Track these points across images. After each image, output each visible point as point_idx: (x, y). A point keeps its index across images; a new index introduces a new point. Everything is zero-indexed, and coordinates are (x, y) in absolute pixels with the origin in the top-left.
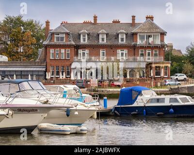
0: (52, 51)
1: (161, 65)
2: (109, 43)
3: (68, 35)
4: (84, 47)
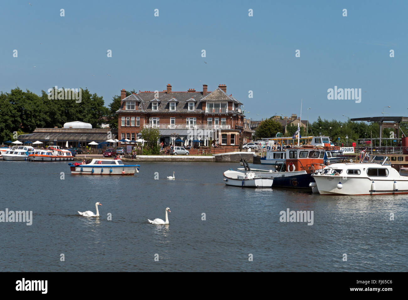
0: (123, 119)
1: (228, 133)
2: (179, 111)
3: (138, 103)
4: (155, 115)
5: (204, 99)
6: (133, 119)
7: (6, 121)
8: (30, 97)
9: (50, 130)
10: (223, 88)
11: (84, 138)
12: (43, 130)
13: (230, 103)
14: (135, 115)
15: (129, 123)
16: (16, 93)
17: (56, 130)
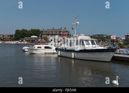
2: (55, 33)
3: (46, 32)
4: (50, 34)
5: (61, 31)
6: (45, 35)
7: (20, 36)
8: (26, 31)
9: (28, 38)
10: (65, 28)
11: (35, 39)
12: (26, 38)
13: (66, 32)
14: (45, 34)
15: (44, 36)
16: (23, 30)
17: (29, 38)
